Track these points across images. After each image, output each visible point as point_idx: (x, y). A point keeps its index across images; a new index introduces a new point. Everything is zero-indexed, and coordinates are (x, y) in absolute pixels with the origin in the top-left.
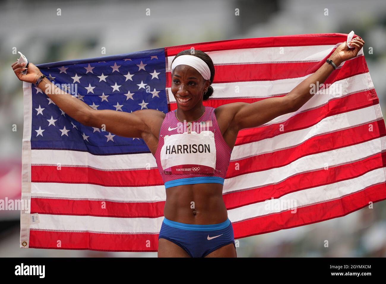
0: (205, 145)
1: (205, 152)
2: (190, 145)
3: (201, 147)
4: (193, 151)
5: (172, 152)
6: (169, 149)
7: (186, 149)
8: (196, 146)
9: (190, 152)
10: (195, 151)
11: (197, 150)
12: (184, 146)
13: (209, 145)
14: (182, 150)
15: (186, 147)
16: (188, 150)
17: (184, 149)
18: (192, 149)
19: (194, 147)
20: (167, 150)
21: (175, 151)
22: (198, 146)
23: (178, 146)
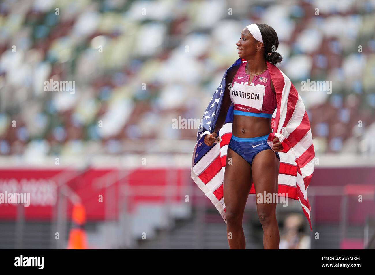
0: (256, 94)
1: (255, 99)
2: (246, 93)
3: (253, 95)
4: (247, 97)
5: (236, 94)
6: (234, 92)
7: (243, 95)
8: (250, 94)
9: (245, 98)
10: (248, 97)
11: (250, 97)
12: (242, 92)
13: (259, 94)
14: (241, 95)
15: (243, 94)
16: (244, 96)
17: (242, 95)
18: (247, 96)
19: (248, 94)
20: (233, 92)
21: (237, 95)
22: (251, 94)
23: (239, 92)
